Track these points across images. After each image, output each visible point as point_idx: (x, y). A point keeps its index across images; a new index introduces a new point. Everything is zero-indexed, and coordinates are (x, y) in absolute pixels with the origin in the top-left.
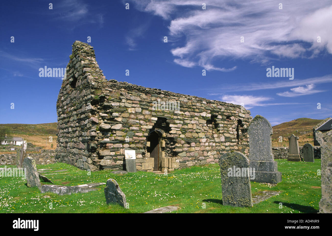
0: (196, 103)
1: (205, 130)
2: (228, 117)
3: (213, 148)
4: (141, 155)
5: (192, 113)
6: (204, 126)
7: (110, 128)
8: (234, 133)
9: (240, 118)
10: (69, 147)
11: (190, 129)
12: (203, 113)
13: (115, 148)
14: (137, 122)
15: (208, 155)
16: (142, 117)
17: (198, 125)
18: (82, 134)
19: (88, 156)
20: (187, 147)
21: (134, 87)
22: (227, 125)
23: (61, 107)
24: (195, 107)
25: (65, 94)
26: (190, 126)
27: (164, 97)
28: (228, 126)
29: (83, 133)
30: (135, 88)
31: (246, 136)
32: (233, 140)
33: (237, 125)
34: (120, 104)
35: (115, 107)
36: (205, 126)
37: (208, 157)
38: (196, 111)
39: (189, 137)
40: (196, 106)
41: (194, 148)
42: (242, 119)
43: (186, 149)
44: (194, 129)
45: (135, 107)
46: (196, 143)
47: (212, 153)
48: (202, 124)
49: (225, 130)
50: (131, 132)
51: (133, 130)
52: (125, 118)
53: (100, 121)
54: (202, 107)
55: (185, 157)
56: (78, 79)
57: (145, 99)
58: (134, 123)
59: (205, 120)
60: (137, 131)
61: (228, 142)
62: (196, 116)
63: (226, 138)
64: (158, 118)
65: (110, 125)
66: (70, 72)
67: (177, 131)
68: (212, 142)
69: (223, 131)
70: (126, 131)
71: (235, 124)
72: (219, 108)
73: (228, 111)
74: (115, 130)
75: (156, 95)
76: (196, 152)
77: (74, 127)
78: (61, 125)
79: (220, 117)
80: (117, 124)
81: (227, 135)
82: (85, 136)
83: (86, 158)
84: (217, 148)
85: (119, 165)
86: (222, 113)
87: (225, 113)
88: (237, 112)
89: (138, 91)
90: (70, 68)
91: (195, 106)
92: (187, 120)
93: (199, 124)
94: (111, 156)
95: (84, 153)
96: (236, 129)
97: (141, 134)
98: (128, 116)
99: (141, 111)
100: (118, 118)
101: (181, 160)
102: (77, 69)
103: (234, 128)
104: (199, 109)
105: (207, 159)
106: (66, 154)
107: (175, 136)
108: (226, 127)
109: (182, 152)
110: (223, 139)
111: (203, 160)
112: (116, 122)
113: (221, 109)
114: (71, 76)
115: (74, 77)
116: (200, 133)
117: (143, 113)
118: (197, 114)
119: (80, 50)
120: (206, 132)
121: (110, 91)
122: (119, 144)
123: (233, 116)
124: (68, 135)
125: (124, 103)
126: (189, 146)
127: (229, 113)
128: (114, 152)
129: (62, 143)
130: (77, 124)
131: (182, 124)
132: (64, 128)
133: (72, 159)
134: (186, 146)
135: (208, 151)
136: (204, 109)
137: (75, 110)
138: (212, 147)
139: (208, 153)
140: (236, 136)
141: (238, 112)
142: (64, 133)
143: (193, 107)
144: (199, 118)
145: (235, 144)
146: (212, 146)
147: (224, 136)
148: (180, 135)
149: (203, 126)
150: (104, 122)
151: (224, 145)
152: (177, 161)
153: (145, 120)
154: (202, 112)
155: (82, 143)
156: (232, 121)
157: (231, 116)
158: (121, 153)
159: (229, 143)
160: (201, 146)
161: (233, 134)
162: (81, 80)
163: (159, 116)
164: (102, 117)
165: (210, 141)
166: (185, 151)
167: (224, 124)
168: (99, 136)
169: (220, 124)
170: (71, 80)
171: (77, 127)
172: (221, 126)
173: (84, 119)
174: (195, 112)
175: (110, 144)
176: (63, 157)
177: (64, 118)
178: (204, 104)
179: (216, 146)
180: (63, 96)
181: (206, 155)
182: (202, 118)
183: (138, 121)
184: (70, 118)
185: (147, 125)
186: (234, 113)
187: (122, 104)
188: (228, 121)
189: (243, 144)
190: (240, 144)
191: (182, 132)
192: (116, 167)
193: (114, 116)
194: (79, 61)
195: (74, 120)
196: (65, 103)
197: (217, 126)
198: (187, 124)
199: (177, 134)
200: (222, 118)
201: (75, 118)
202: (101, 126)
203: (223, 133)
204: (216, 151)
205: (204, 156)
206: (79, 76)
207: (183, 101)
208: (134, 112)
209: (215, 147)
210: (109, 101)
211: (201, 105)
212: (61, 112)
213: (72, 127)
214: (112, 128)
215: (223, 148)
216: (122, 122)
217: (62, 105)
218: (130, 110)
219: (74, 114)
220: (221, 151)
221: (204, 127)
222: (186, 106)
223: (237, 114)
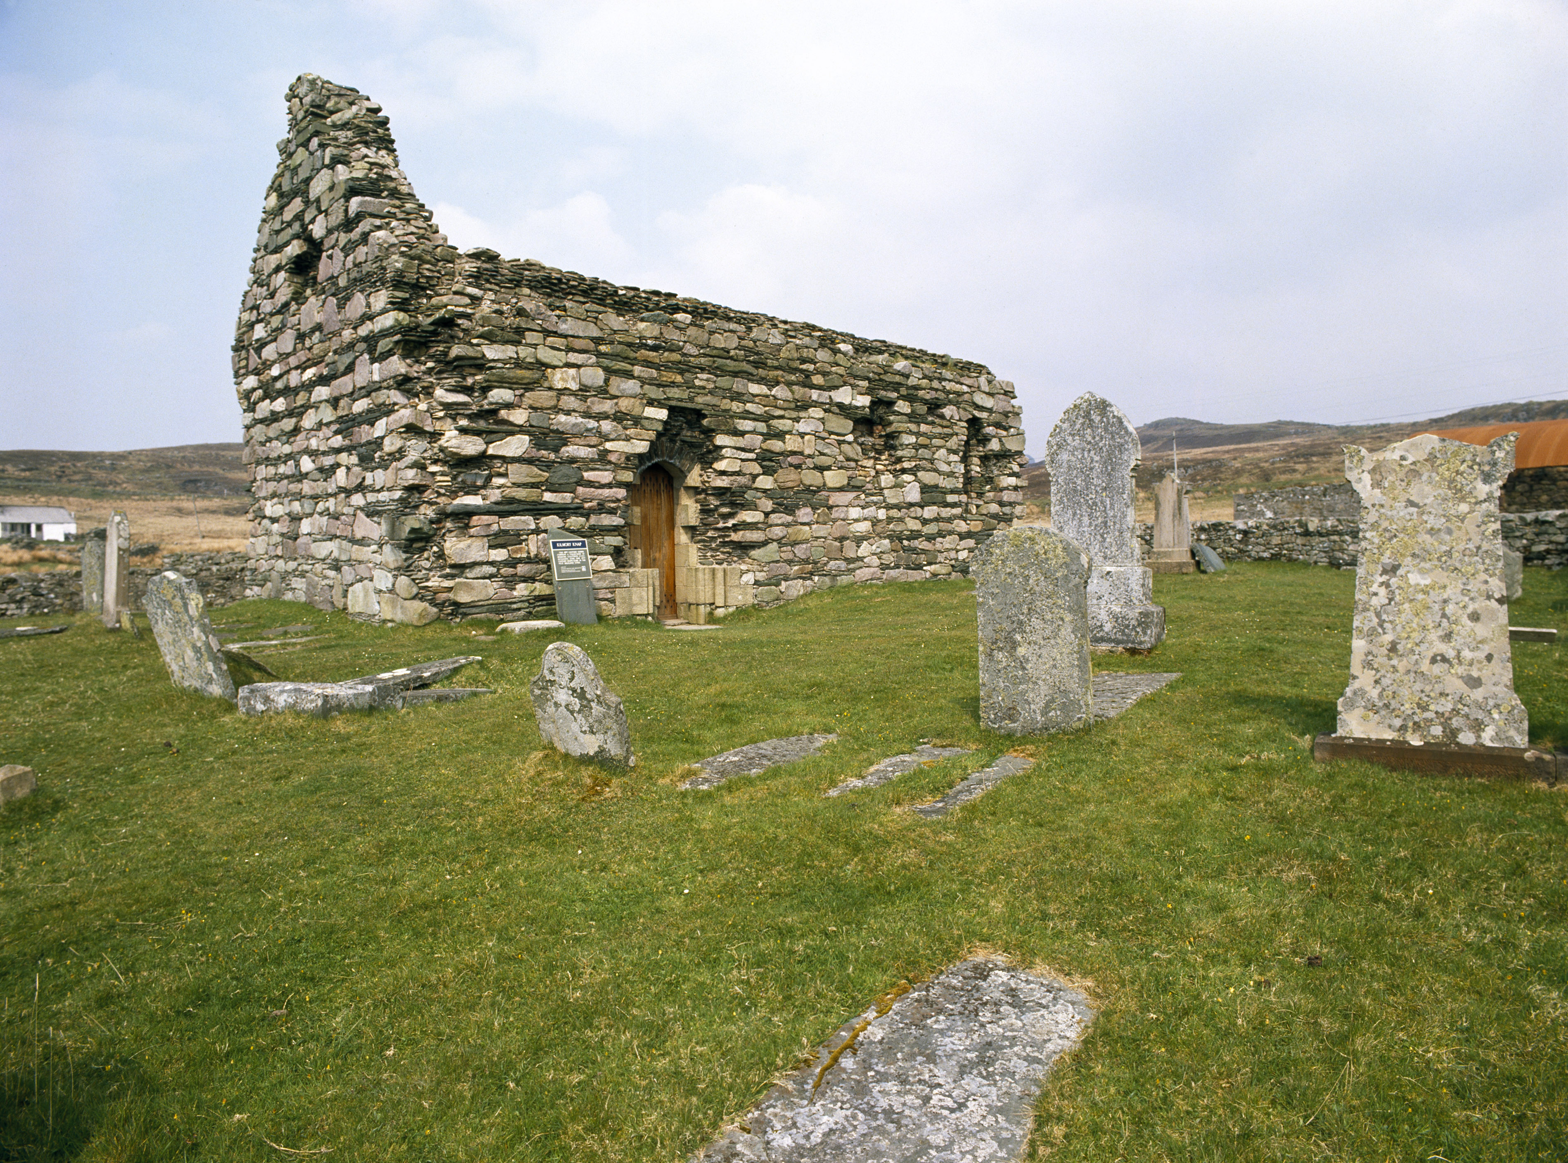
0: (816, 350)
1: (848, 459)
2: (934, 407)
3: (879, 529)
4: (609, 558)
5: (799, 391)
6: (844, 442)
7: (485, 451)
8: (956, 470)
9: (977, 414)
10: (309, 534)
11: (793, 453)
12: (841, 389)
13: (506, 532)
14: (590, 426)
15: (861, 552)
16: (607, 406)
17: (824, 439)
18: (364, 479)
19: (398, 569)
20: (782, 525)
21: (572, 283)
22: (931, 439)
23: (256, 369)
24: (811, 367)
25: (272, 315)
26: (791, 443)
27: (693, 324)
28: (934, 441)
29: (369, 475)
30: (573, 287)
31: (996, 479)
32: (950, 498)
33: (965, 438)
34: (517, 353)
35: (500, 365)
36: (849, 443)
37: (860, 563)
38: (815, 382)
39: (790, 484)
40: (815, 363)
41: (807, 528)
42: (984, 415)
43: (778, 532)
44: (809, 456)
45: (578, 367)
46: (814, 509)
47: (874, 547)
48: (838, 434)
49: (920, 460)
50: (565, 469)
51: (572, 460)
52: (542, 409)
53: (438, 426)
54: (838, 365)
55: (777, 562)
56: (326, 245)
57: (615, 332)
58: (575, 431)
59: (847, 417)
60: (588, 464)
61: (934, 504)
62: (816, 404)
63: (925, 489)
64: (672, 410)
65: (482, 441)
66: (288, 215)
67: (743, 460)
68: (875, 503)
69: (914, 464)
70: (548, 465)
71: (957, 434)
72: (898, 373)
73: (936, 384)
74: (503, 458)
75: (659, 315)
76: (815, 543)
77: (324, 453)
78: (263, 444)
79: (903, 407)
80: (512, 433)
81: (929, 478)
82: (377, 488)
83: (390, 575)
84: (891, 526)
85: (528, 601)
86: (910, 392)
87: (921, 393)
88: (965, 389)
89: (584, 297)
90: (281, 195)
91: (812, 362)
92: (782, 417)
93: (825, 435)
94: (492, 563)
95: (378, 558)
96: (961, 454)
97: (605, 477)
98: (553, 403)
99: (601, 383)
100: (512, 411)
101: (761, 576)
102: (318, 200)
103: (955, 452)
104: (825, 374)
105: (858, 572)
106: (296, 563)
107: (736, 484)
108: (925, 446)
109: (764, 543)
110: (913, 494)
111: (840, 573)
112: (505, 428)
113: (907, 376)
114: (290, 232)
115: (305, 236)
116: (828, 468)
117: (613, 391)
118: (819, 395)
119: (326, 118)
120: (853, 464)
121: (473, 298)
122: (523, 518)
123: (950, 402)
124: (300, 486)
125: (535, 346)
126: (789, 519)
127: (936, 390)
128: (505, 551)
129: (274, 520)
130: (338, 441)
131: (762, 434)
132: (275, 459)
133: (326, 582)
134: (779, 522)
135: (859, 540)
136: (844, 373)
137: (323, 380)
138: (874, 525)
139: (859, 547)
140: (961, 480)
141: (970, 387)
142: (279, 478)
143: (804, 367)
144: (825, 411)
145: (958, 511)
146: (875, 522)
147: (919, 481)
148: (754, 477)
149: (840, 443)
150: (456, 429)
151: (919, 515)
152: (745, 578)
153: (619, 417)
154: (837, 388)
155: (368, 516)
156: (948, 424)
157: (945, 405)
158: (532, 555)
159: (935, 508)
160: (834, 521)
161: (951, 474)
162: (342, 250)
163: (673, 403)
164: (447, 406)
165: (867, 500)
166: (774, 540)
167: (918, 434)
168: (441, 487)
169: (904, 436)
170: (295, 249)
171: (338, 451)
172: (907, 442)
173: (371, 417)
174: (813, 387)
175: (486, 517)
176: (283, 579)
177: (275, 417)
178: (845, 354)
179: (890, 520)
180: (258, 321)
181: (853, 556)
182: (837, 411)
183: (592, 424)
184: (301, 415)
185: (628, 439)
186: (954, 393)
187: (524, 352)
188: (932, 423)
189: (985, 512)
190: (974, 511)
191: (762, 467)
192: (515, 606)
193: (496, 403)
194: (327, 166)
195: (320, 425)
196: (269, 352)
197: (890, 442)
198: (780, 435)
199: (745, 475)
200: (909, 411)
201: (327, 414)
202: (445, 445)
203: (913, 471)
204: (889, 537)
205: (846, 559)
206: (330, 232)
207: (766, 341)
208: (574, 386)
209: (884, 524)
210: (475, 341)
211: (832, 359)
212: (260, 392)
213: (313, 454)
214: (490, 452)
215: (915, 528)
216: (531, 426)
217: (260, 358)
218: (559, 379)
219: (319, 399)
220: (908, 539)
221: (845, 447)
222: (776, 363)
223: (966, 397)
